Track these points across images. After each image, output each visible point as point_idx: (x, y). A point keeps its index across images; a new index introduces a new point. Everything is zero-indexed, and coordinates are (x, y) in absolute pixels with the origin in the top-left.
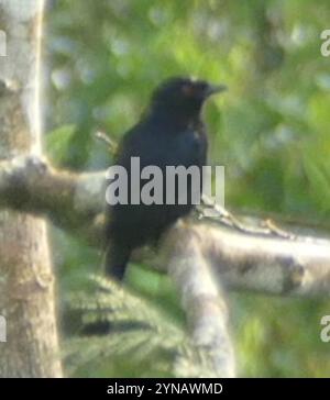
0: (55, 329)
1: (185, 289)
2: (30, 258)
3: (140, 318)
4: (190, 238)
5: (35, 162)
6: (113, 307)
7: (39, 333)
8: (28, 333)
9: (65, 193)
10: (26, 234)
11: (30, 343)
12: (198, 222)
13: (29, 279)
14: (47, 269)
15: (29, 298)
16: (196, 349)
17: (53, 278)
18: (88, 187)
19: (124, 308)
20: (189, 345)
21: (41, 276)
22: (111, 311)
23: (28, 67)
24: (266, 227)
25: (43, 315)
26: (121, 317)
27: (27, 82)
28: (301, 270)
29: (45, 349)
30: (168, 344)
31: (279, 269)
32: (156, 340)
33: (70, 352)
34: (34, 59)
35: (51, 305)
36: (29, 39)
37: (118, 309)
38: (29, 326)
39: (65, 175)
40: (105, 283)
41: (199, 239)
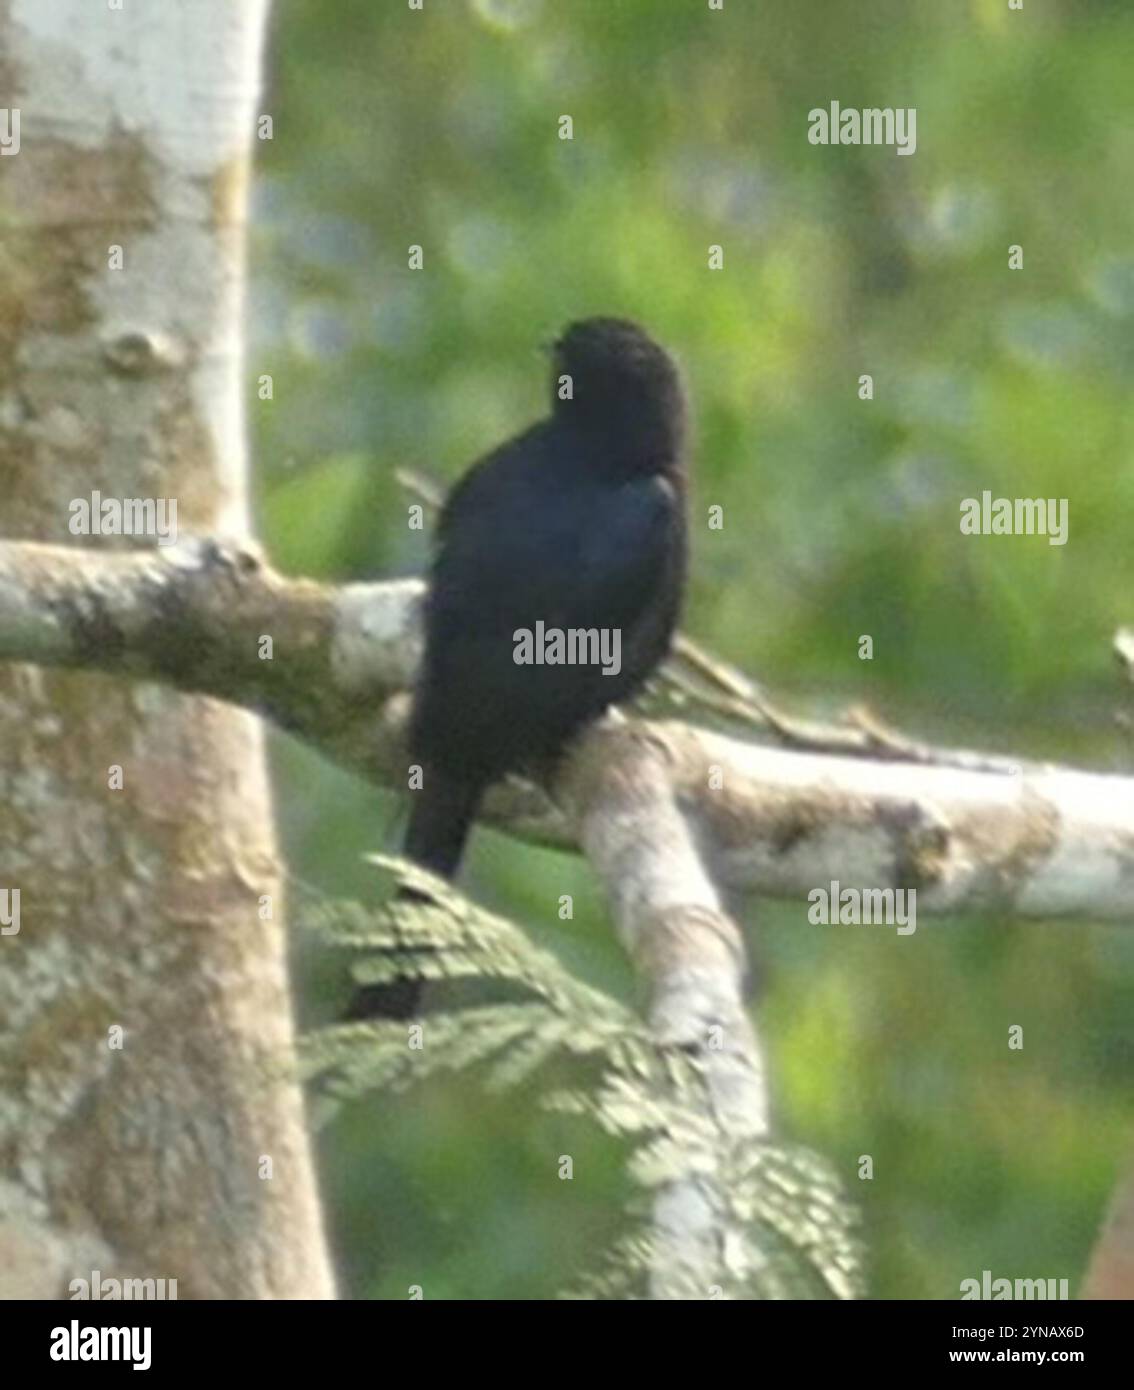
0: (286, 1003)
1: (630, 894)
2: (216, 812)
3: (510, 970)
4: (642, 754)
5: (227, 554)
6: (437, 941)
7: (245, 1016)
8: (213, 1012)
9: (309, 637)
10: (209, 746)
11: (218, 1042)
12: (665, 711)
13: (216, 869)
14: (265, 842)
15: (215, 920)
16: (659, 1053)
17: (280, 867)
18: (368, 622)
19: (468, 947)
20: (641, 1041)
21: (249, 863)
22: (429, 951)
23: (207, 299)
24: (854, 725)
25: (254, 967)
26: (459, 966)
27: (208, 339)
28: (940, 841)
29: (261, 1054)
30: (585, 1042)
31: (881, 838)
32: (552, 1031)
33: (322, 1062)
34: (228, 278)
35: (276, 938)
36: (212, 225)
37: (453, 948)
38: (217, 993)
39: (309, 588)
40: (418, 877)
41: (669, 760)
